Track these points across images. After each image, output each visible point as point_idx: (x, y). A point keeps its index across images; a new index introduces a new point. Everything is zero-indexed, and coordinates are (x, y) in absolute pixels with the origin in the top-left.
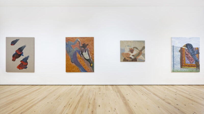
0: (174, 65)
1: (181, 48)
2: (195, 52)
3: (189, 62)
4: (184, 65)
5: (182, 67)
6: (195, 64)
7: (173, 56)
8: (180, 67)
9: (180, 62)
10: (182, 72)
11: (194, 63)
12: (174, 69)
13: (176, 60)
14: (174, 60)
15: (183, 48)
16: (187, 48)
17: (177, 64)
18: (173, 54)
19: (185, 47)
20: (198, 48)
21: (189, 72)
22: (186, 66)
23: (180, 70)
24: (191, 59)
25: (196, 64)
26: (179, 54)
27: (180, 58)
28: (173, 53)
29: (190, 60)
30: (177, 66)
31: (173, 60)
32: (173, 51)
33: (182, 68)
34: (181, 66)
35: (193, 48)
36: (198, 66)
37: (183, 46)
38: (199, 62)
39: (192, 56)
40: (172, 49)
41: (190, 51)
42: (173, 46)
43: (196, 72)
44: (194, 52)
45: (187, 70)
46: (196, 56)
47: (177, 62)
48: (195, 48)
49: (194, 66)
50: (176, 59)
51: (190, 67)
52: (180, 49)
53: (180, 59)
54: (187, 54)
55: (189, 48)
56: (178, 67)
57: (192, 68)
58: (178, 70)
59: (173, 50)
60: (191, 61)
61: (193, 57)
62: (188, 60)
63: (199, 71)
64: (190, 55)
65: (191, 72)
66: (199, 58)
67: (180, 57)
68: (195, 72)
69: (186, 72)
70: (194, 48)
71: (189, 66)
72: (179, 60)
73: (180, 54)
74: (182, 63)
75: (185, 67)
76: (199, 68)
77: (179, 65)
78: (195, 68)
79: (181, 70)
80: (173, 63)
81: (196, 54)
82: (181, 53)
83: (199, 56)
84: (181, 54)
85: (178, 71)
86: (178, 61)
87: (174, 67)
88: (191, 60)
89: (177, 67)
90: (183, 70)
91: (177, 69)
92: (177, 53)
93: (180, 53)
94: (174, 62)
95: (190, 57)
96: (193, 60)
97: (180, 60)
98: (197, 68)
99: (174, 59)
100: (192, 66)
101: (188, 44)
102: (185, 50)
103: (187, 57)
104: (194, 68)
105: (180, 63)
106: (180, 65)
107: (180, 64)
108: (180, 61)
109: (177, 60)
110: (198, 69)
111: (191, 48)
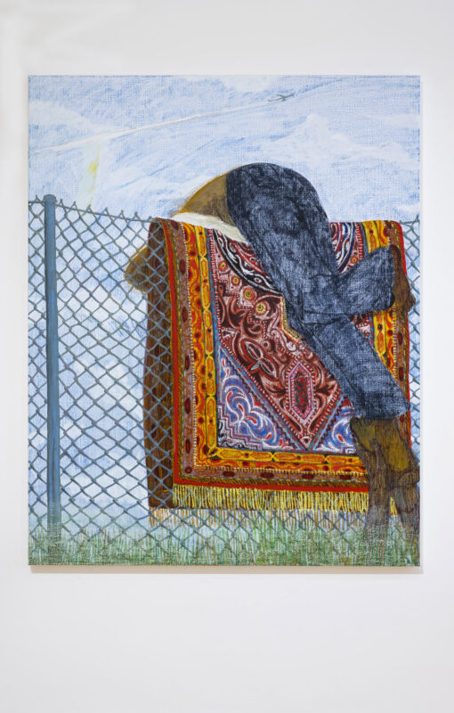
0: (53, 468)
1: (162, 230)
2: (355, 284)
3: (263, 418)
4: (197, 460)
5: (176, 494)
6: (350, 447)
7: (52, 338)
8: (142, 493)
9: (149, 425)
10: (170, 561)
11: (339, 444)
12: (53, 517)
13: (85, 402)
14: (65, 402)
15: (189, 234)
16: (233, 233)
17: (94, 452)
18: (51, 315)
19: (207, 211)
20: (392, 229)
21: (263, 561)
22: (228, 478)
23: (136, 532)
24: (301, 385)
25: (361, 451)
26: (135, 306)
27: (140, 371)
28: (50, 296)
29: (281, 392)
30: (104, 481)
31: (52, 401)
32: (50, 278)
33: (164, 514)
34: (152, 482)
35: (321, 233)
36: (390, 487)
37: (191, 205)
38: (406, 419)
39: (307, 336)
40: (38, 242)
41: (286, 265)
42: (49, 203)
43: (361, 562)
44: (338, 281)
45: (246, 535)
46: (367, 339)
47: (107, 424)
48: (360, 227)
49: (341, 486)
50: (86, 381)
51: (283, 499)
52: (139, 239)
53: (148, 380)
54: (233, 317)
55: (263, 221)
56: (115, 491)
57: (309, 504)
58: (112, 532)
59: (49, 261)
60: (303, 406)
61: (328, 348)
62: (262, 397)
63: (409, 556)
64: (281, 331)
65: (294, 559)
66: (403, 373)
67: (141, 352)
68: (346, 562)
69: (220, 562)
70: (334, 230)
71: (267, 481)
72: (128, 403)
73: (139, 316)
74: (167, 444)
75: (217, 495)
76: (411, 513)
77: (128, 463)
78: (359, 501)
79: (160, 533)
80: (41, 442)
81: (365, 317)
82: (152, 298)
83: (403, 338)
84: (152, 314)
85: (110, 556)
86: (117, 413)
87: (54, 489)
88: (291, 390)
89: (103, 500)
90: (181, 533)
91: (102, 520)
92: (100, 294)
93: (137, 295)
94: (65, 423)
95: (289, 358)
96: (326, 391)
97: (139, 392)
98: (378, 501)
99: (66, 377)
100: (308, 483)
101: (259, 168)
102: (218, 259)
103: (245, 361)
104: (334, 512)
105: (139, 434)
106: (141, 473)
107: (140, 453)
108: (139, 413)
109: (107, 402)
110: (395, 517)
111: (294, 234)
